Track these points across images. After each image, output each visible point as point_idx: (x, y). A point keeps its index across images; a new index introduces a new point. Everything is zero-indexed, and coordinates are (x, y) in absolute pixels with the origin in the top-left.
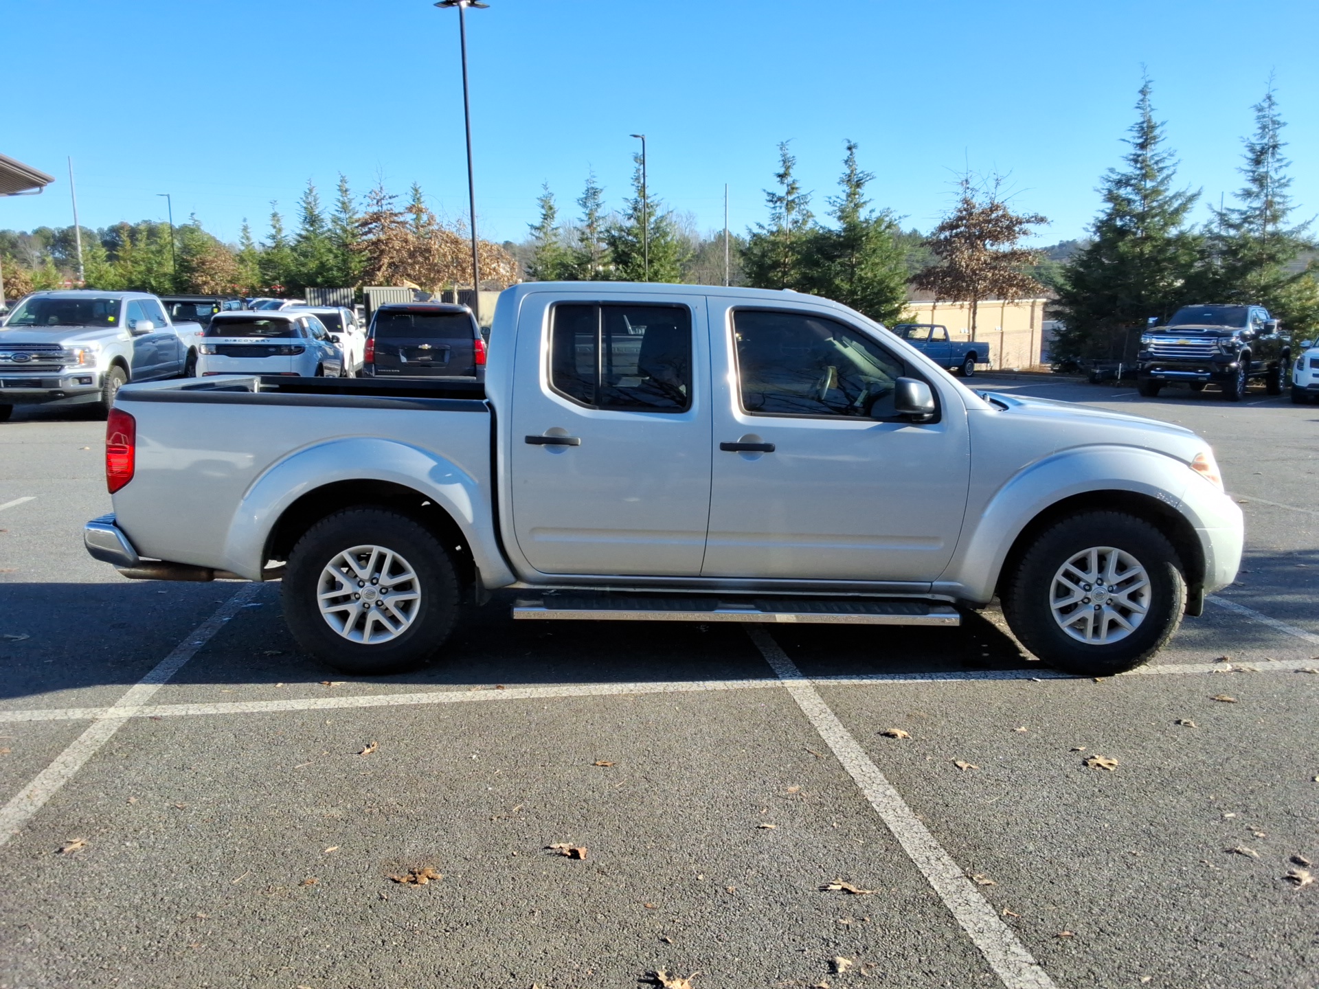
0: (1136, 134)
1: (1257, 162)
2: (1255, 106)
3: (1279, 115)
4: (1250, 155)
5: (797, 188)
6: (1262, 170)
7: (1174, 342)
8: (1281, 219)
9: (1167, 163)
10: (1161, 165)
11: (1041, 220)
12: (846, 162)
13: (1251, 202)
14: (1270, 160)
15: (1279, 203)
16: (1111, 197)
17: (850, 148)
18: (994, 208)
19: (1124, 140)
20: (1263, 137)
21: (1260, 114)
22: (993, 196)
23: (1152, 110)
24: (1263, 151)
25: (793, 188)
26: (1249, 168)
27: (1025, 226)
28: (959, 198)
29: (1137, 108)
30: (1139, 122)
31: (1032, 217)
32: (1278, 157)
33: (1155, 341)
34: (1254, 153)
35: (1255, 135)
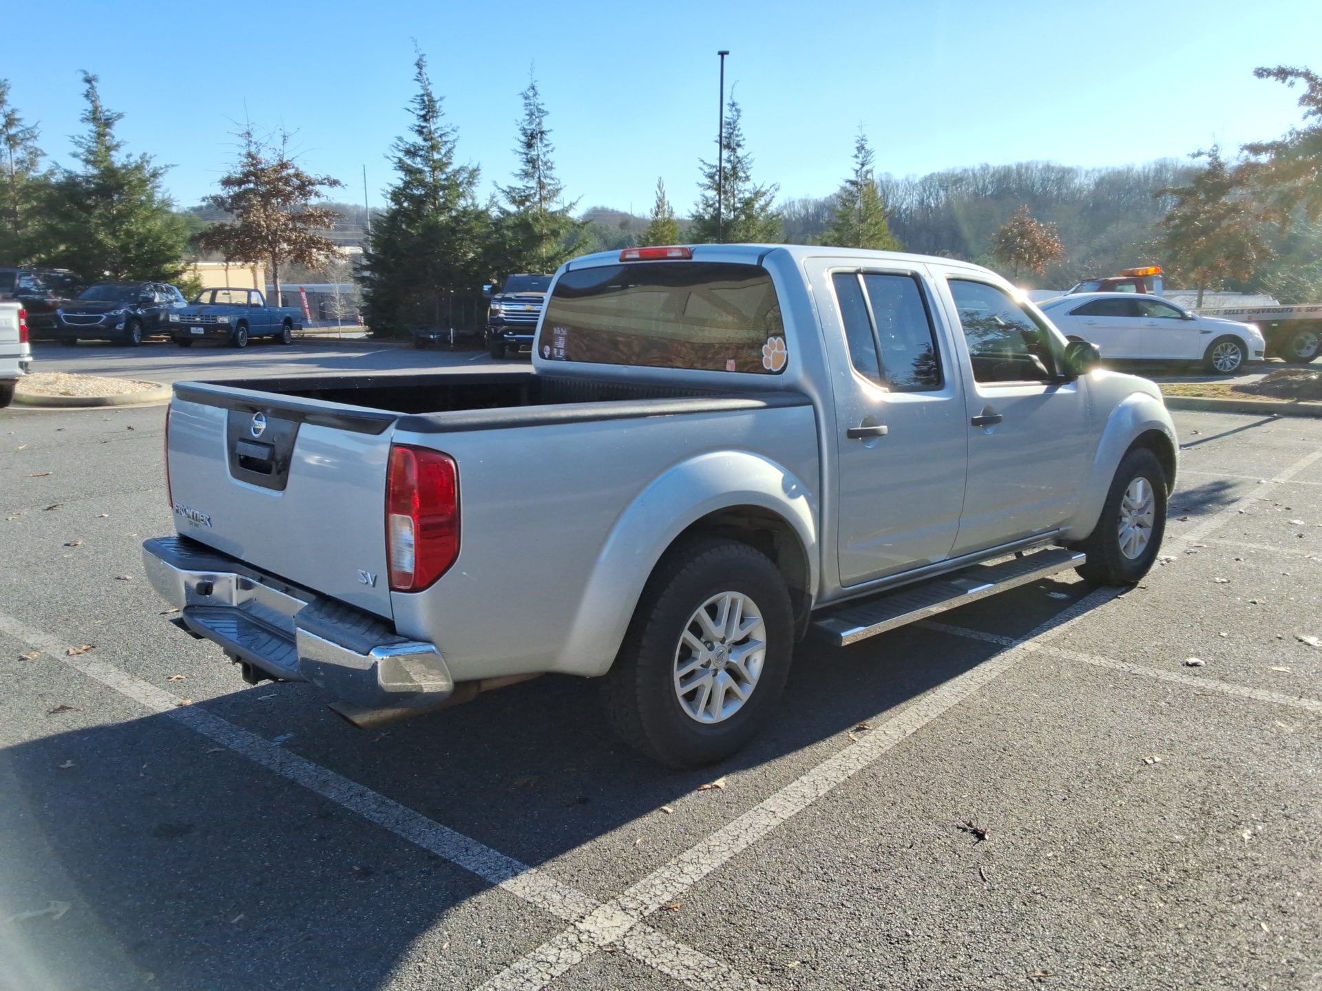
0: (418, 106)
1: (529, 145)
2: (522, 94)
3: (543, 104)
4: (523, 138)
5: (19, 120)
6: (534, 153)
7: (521, 308)
8: (555, 199)
9: (451, 138)
10: (444, 139)
11: (334, 183)
12: (87, 96)
13: (527, 182)
14: (539, 144)
15: (550, 185)
16: (402, 166)
17: (88, 81)
18: (283, 166)
19: (409, 110)
20: (530, 123)
21: (527, 101)
22: (281, 153)
23: (429, 84)
24: (533, 136)
25: (11, 120)
26: (522, 151)
27: (318, 188)
28: (244, 152)
29: (416, 80)
30: (419, 94)
31: (325, 179)
32: (545, 142)
33: (504, 307)
34: (526, 136)
35: (524, 120)
